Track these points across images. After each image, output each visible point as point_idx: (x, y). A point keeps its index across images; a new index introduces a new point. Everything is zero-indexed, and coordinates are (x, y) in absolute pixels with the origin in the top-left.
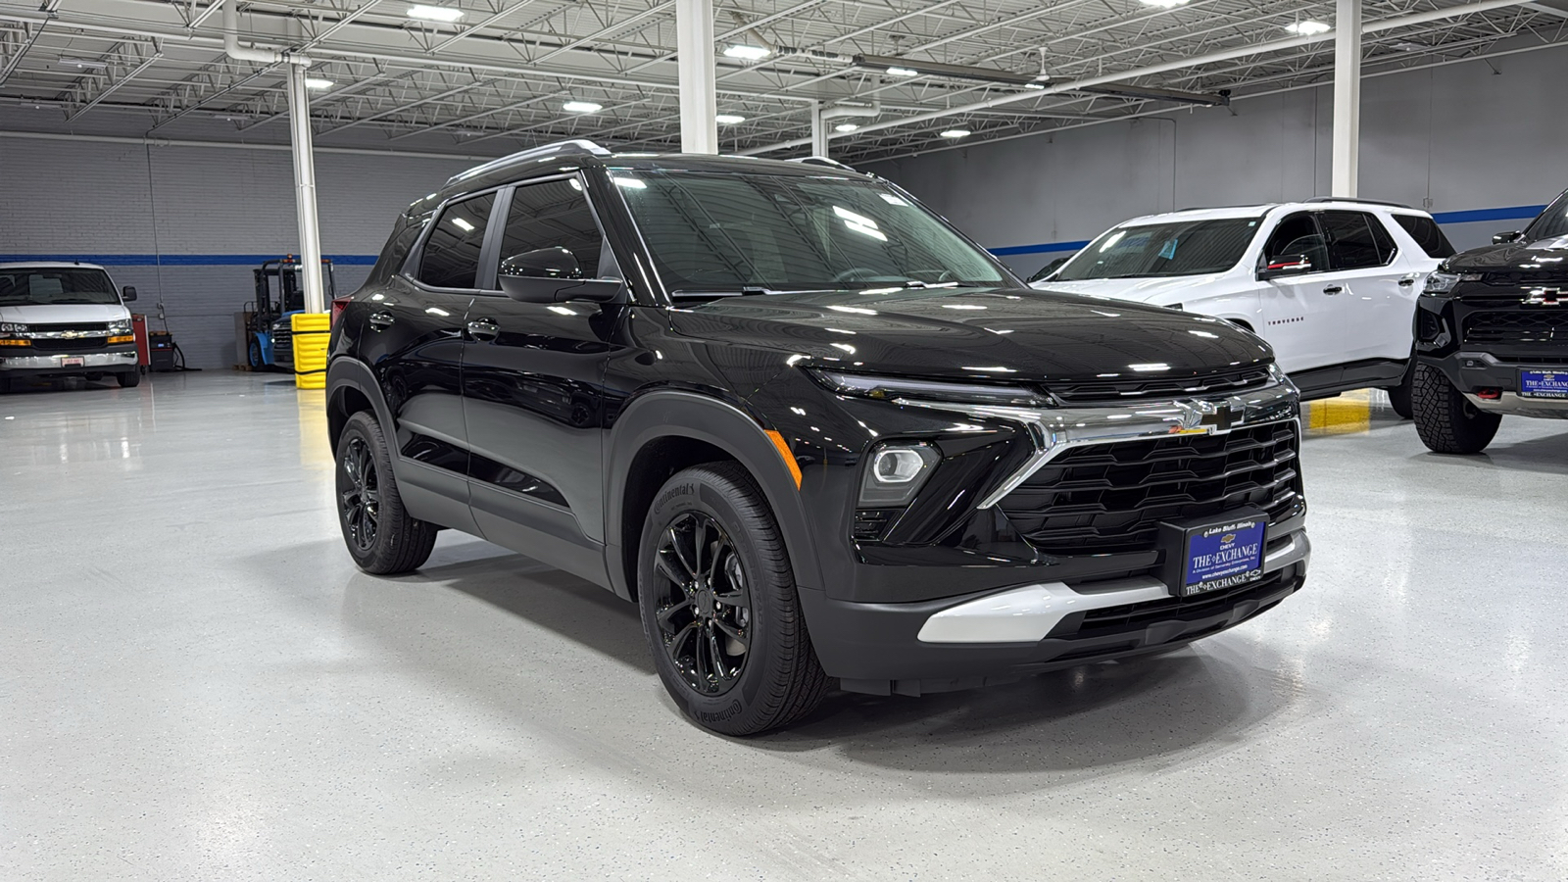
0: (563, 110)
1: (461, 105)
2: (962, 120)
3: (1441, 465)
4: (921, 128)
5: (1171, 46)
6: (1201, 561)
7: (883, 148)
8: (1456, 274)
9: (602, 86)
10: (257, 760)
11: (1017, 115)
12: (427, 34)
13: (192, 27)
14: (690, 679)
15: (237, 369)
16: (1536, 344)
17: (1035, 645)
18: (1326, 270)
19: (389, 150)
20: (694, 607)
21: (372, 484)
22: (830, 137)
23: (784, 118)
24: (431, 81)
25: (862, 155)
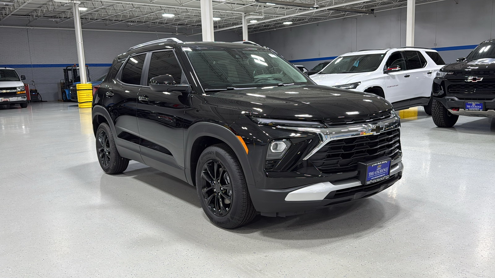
0: (162, 16)
1: (129, 15)
2: (290, 19)
3: (440, 131)
4: (277, 21)
6: (371, 174)
7: (265, 28)
8: (446, 72)
9: (174, 9)
10: (78, 240)
11: (307, 17)
14: (214, 211)
15: (59, 101)
16: (469, 94)
17: (321, 201)
18: (405, 70)
19: (106, 29)
20: (214, 189)
21: (108, 146)
22: (248, 24)
23: (233, 18)
24: (119, 7)
25: (258, 30)
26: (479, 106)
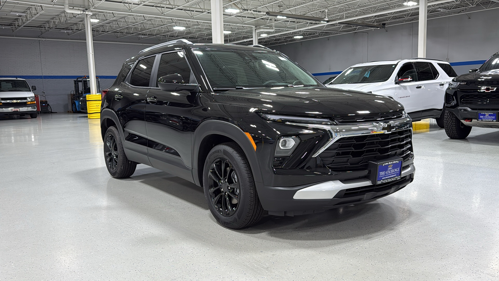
0: (173, 29)
1: (140, 27)
2: (300, 33)
3: (453, 143)
4: (287, 35)
5: (367, 9)
6: (382, 173)
7: (275, 42)
8: (458, 82)
9: (185, 21)
10: (82, 238)
11: (318, 31)
12: (129, 5)
13: (54, 2)
14: (220, 211)
15: (69, 112)
16: (482, 104)
17: (330, 200)
18: (416, 81)
19: (117, 42)
20: (221, 188)
21: (116, 149)
22: (259, 38)
23: (244, 32)
24: (131, 20)
25: (269, 44)
26: (492, 116)
